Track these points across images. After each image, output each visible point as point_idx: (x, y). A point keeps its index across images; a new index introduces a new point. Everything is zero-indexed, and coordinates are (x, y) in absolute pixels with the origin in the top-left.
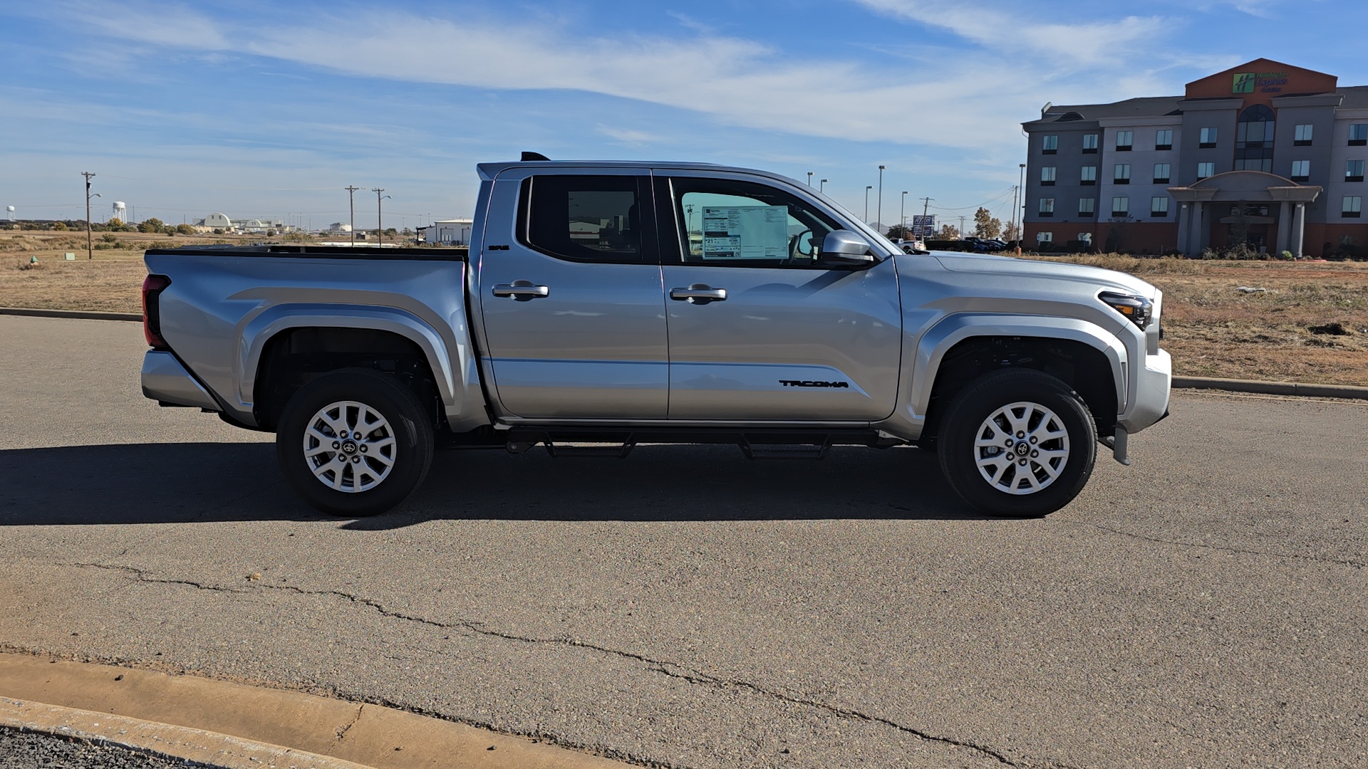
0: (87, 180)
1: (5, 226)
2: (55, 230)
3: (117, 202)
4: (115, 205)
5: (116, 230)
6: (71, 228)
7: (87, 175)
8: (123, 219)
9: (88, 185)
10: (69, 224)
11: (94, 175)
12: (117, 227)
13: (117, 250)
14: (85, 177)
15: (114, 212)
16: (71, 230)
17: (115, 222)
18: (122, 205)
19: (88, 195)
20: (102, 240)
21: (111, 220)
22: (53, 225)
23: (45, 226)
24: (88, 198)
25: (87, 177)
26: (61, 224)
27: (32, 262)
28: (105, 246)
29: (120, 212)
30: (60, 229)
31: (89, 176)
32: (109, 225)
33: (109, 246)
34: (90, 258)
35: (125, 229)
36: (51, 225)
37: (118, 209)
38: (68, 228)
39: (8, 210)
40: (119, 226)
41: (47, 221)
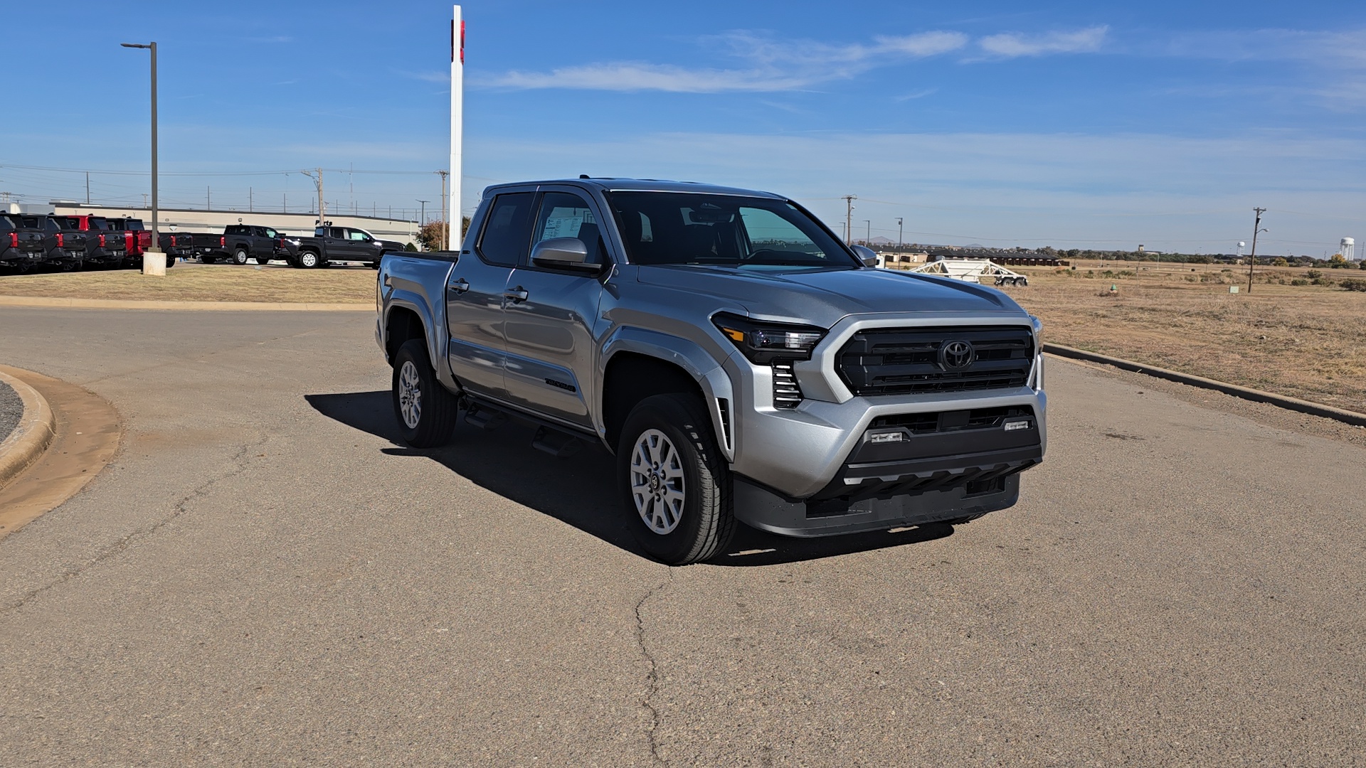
0: (1258, 215)
1: (1228, 260)
2: (1275, 265)
3: (1346, 239)
4: (1343, 241)
5: (1336, 267)
6: (1291, 263)
7: (1258, 210)
8: (1348, 255)
9: (1258, 220)
10: (1290, 260)
11: (1265, 210)
12: (1338, 263)
13: (1315, 287)
14: (1256, 212)
15: (1341, 249)
16: (1291, 266)
17: (1336, 259)
18: (1350, 241)
19: (1256, 230)
20: (1305, 276)
21: (1332, 257)
22: (1274, 261)
23: (1266, 262)
24: (1256, 233)
25: (1258, 212)
26: (1282, 259)
27: (1112, 290)
28: (1302, 282)
29: (1347, 249)
30: (1279, 265)
31: (1260, 212)
32: (1330, 261)
33: (1307, 282)
34: (1249, 291)
35: (1346, 266)
36: (1271, 261)
37: (1346, 245)
38: (1288, 264)
39: (1239, 245)
40: (1340, 262)
41: (1270, 257)
